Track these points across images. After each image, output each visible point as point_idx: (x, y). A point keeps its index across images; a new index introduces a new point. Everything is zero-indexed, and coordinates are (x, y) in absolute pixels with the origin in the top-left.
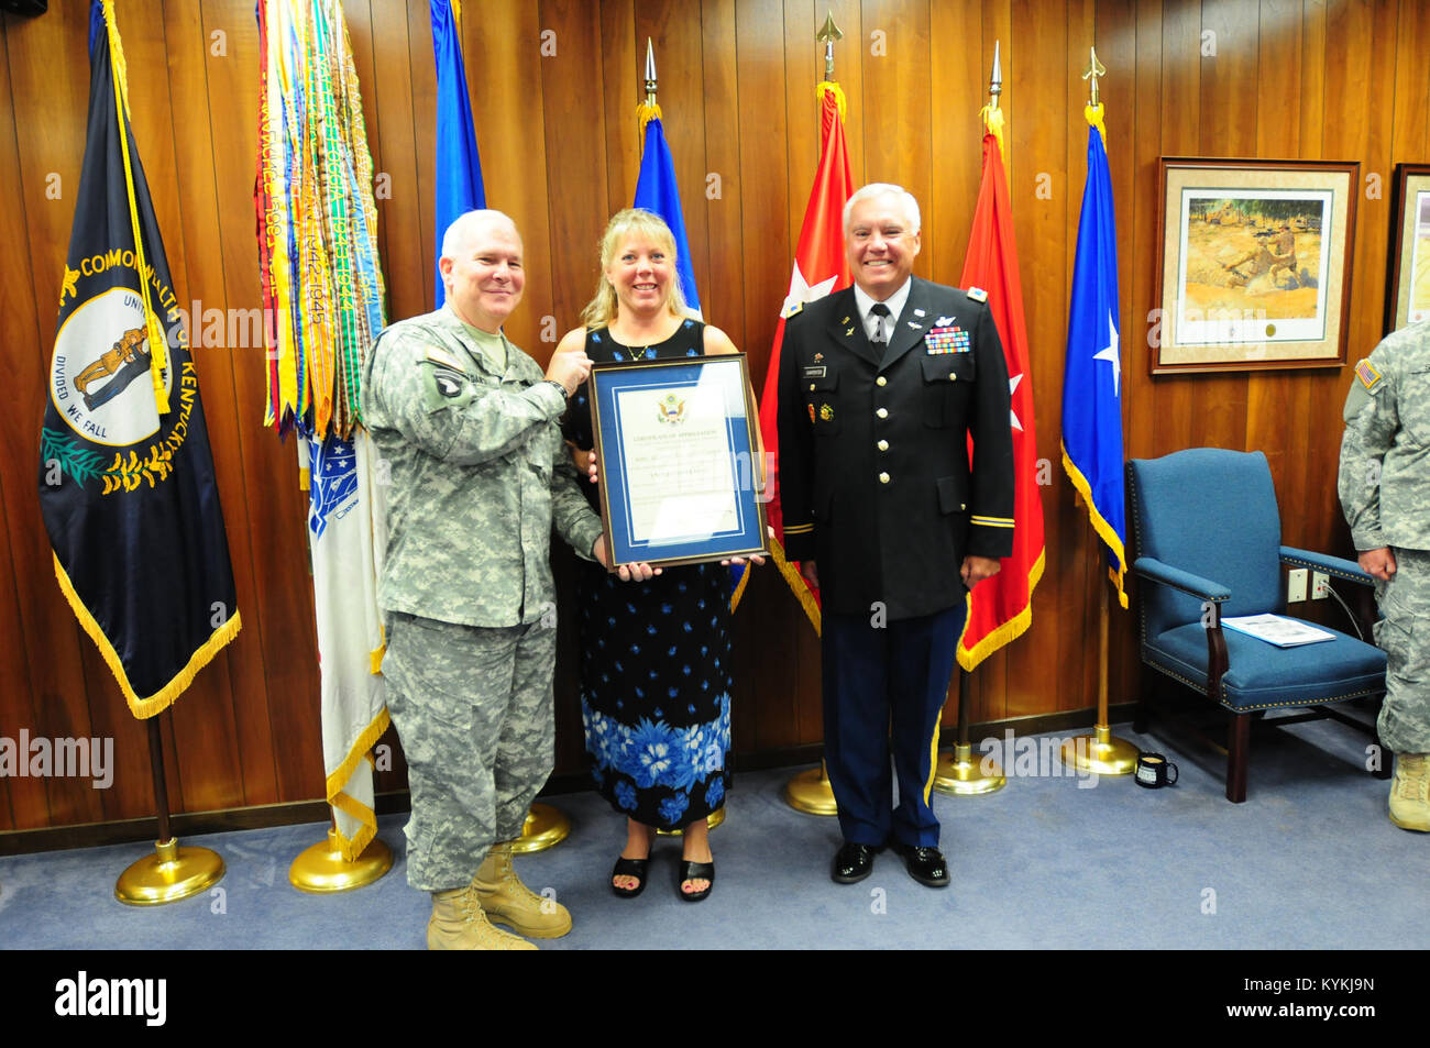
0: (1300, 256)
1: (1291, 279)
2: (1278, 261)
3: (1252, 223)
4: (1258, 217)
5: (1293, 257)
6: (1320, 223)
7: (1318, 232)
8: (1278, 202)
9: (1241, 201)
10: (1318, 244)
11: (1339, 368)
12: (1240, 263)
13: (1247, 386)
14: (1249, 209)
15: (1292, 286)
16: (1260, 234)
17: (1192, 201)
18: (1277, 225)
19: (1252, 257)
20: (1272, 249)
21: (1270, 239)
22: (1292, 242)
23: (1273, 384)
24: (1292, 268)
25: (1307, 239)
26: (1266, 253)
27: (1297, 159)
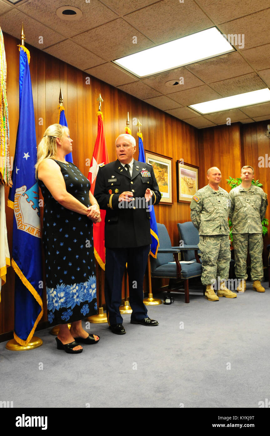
0: (165, 178)
1: (164, 183)
2: (162, 178)
3: (158, 169)
4: (159, 167)
5: (164, 178)
6: (167, 171)
7: (167, 173)
8: (162, 164)
9: (156, 163)
10: (167, 176)
11: (171, 205)
12: (157, 177)
13: (159, 207)
14: (157, 165)
15: (164, 185)
16: (159, 172)
17: (149, 161)
18: (161, 170)
19: (158, 177)
20: (161, 175)
21: (161, 173)
22: (164, 174)
23: (163, 207)
24: (164, 180)
25: (165, 174)
26: (160, 176)
27: (163, 155)
